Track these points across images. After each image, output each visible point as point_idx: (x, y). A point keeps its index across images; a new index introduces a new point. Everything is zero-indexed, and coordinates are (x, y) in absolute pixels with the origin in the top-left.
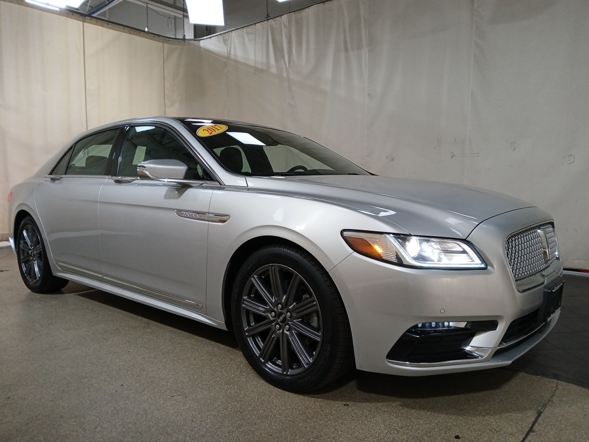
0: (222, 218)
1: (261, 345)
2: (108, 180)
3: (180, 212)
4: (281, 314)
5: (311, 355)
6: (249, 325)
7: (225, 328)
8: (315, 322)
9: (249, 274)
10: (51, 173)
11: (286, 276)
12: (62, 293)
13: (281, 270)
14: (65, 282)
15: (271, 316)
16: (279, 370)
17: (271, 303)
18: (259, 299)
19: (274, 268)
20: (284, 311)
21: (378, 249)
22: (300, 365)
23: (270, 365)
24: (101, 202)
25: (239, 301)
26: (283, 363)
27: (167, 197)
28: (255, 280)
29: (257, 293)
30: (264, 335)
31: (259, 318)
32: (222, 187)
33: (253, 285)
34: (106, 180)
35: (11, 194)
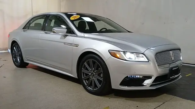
0: (77, 46)
1: (87, 82)
2: (43, 32)
3: (65, 43)
4: (93, 73)
5: (100, 85)
6: (84, 77)
7: (77, 77)
8: (102, 75)
9: (84, 62)
10: (23, 29)
11: (94, 63)
12: (26, 68)
13: (93, 61)
14: (28, 64)
15: (90, 74)
16: (92, 89)
17: (90, 70)
18: (87, 69)
19: (91, 61)
20: (94, 73)
21: (118, 55)
22: (97, 87)
23: (89, 88)
24: (40, 39)
25: (81, 70)
26: (93, 87)
27: (61, 38)
28: (85, 64)
29: (86, 68)
30: (88, 79)
31: (87, 75)
32: (77, 36)
33: (85, 65)
34: (42, 32)
35: (9, 35)
